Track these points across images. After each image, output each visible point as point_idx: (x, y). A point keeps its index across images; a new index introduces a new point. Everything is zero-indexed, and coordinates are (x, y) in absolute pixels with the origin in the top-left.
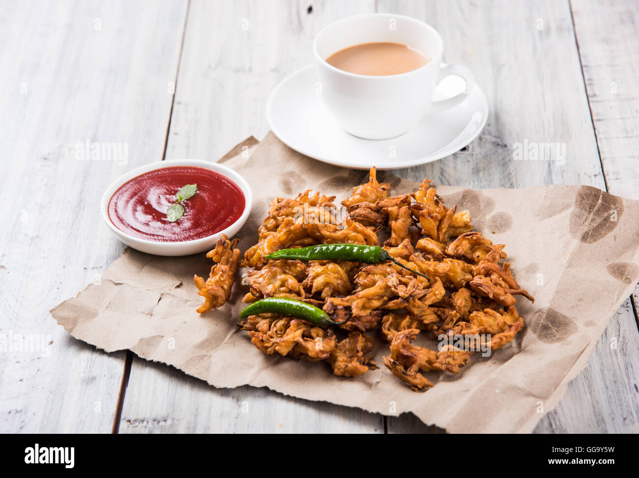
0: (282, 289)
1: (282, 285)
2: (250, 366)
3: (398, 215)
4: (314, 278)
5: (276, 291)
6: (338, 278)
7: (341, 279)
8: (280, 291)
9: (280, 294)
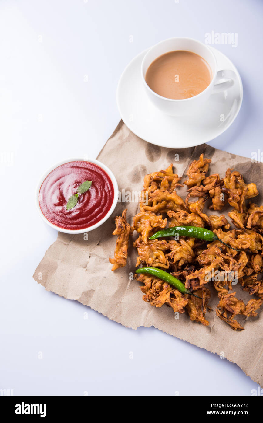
0: (157, 260)
1: (157, 258)
2: (143, 309)
3: (215, 193)
4: (175, 254)
5: (153, 262)
6: (188, 255)
7: (190, 255)
8: (155, 262)
9: (156, 264)
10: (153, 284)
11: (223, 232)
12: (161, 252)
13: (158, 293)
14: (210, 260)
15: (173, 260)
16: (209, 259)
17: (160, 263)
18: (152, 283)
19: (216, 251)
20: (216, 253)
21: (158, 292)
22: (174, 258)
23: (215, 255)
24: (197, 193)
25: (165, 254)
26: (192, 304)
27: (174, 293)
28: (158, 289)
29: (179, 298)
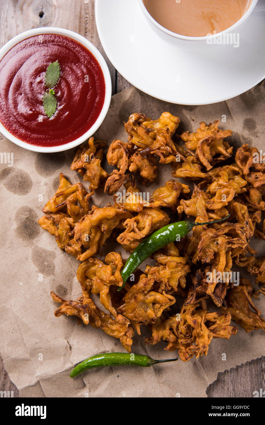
10: (176, 334)
11: (188, 202)
12: (153, 293)
13: (192, 336)
14: (214, 251)
15: (172, 289)
16: (212, 251)
17: (161, 306)
18: (173, 333)
19: (211, 234)
20: (212, 237)
21: (190, 335)
22: (172, 287)
23: (214, 239)
24: (118, 184)
25: (157, 292)
26: (238, 312)
27: (207, 319)
28: (187, 333)
29: (218, 320)
